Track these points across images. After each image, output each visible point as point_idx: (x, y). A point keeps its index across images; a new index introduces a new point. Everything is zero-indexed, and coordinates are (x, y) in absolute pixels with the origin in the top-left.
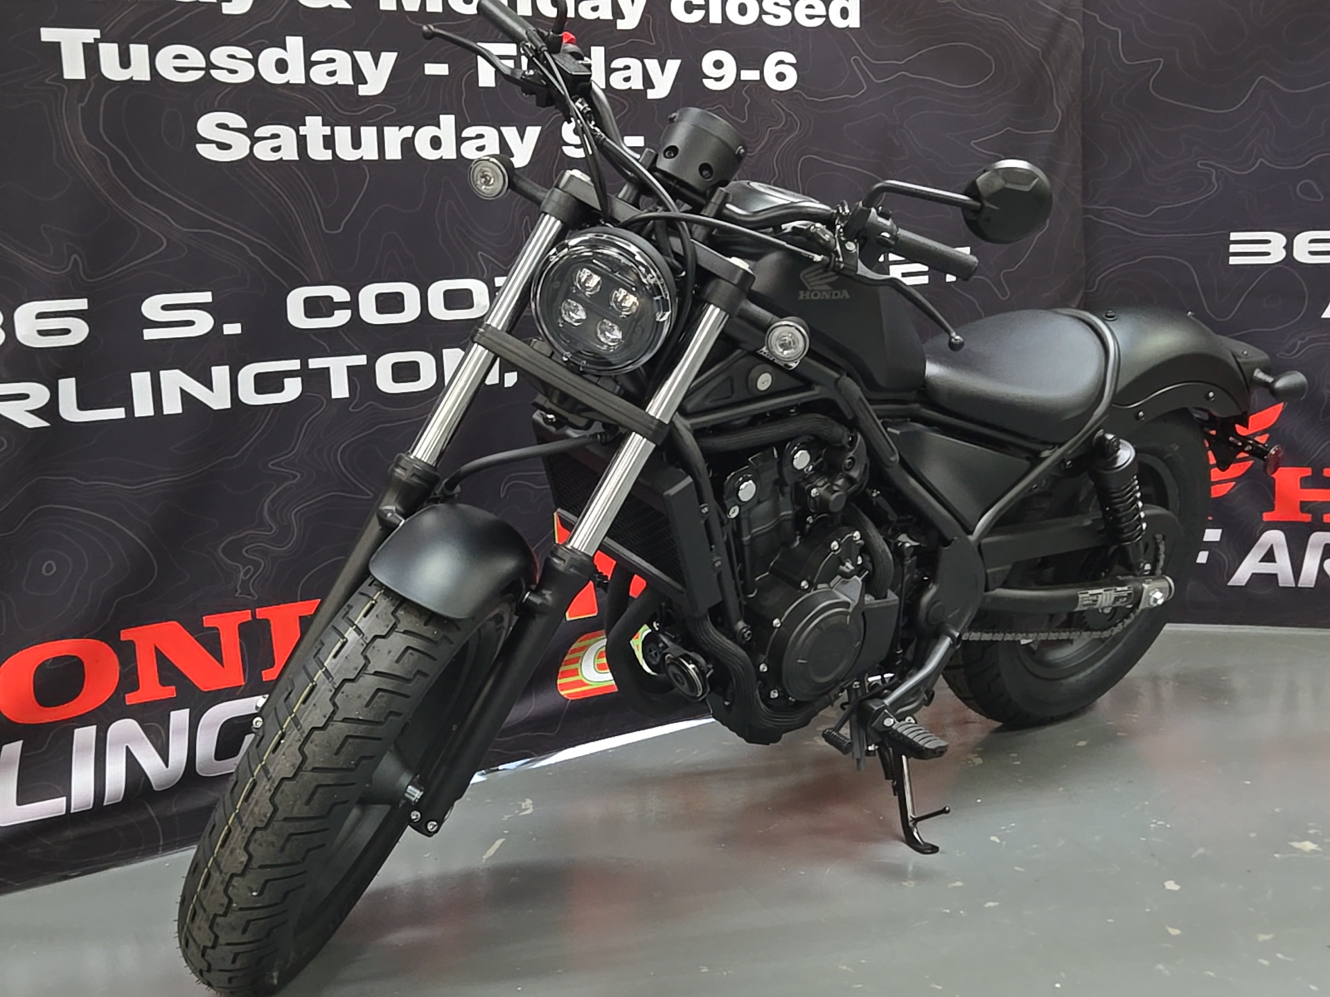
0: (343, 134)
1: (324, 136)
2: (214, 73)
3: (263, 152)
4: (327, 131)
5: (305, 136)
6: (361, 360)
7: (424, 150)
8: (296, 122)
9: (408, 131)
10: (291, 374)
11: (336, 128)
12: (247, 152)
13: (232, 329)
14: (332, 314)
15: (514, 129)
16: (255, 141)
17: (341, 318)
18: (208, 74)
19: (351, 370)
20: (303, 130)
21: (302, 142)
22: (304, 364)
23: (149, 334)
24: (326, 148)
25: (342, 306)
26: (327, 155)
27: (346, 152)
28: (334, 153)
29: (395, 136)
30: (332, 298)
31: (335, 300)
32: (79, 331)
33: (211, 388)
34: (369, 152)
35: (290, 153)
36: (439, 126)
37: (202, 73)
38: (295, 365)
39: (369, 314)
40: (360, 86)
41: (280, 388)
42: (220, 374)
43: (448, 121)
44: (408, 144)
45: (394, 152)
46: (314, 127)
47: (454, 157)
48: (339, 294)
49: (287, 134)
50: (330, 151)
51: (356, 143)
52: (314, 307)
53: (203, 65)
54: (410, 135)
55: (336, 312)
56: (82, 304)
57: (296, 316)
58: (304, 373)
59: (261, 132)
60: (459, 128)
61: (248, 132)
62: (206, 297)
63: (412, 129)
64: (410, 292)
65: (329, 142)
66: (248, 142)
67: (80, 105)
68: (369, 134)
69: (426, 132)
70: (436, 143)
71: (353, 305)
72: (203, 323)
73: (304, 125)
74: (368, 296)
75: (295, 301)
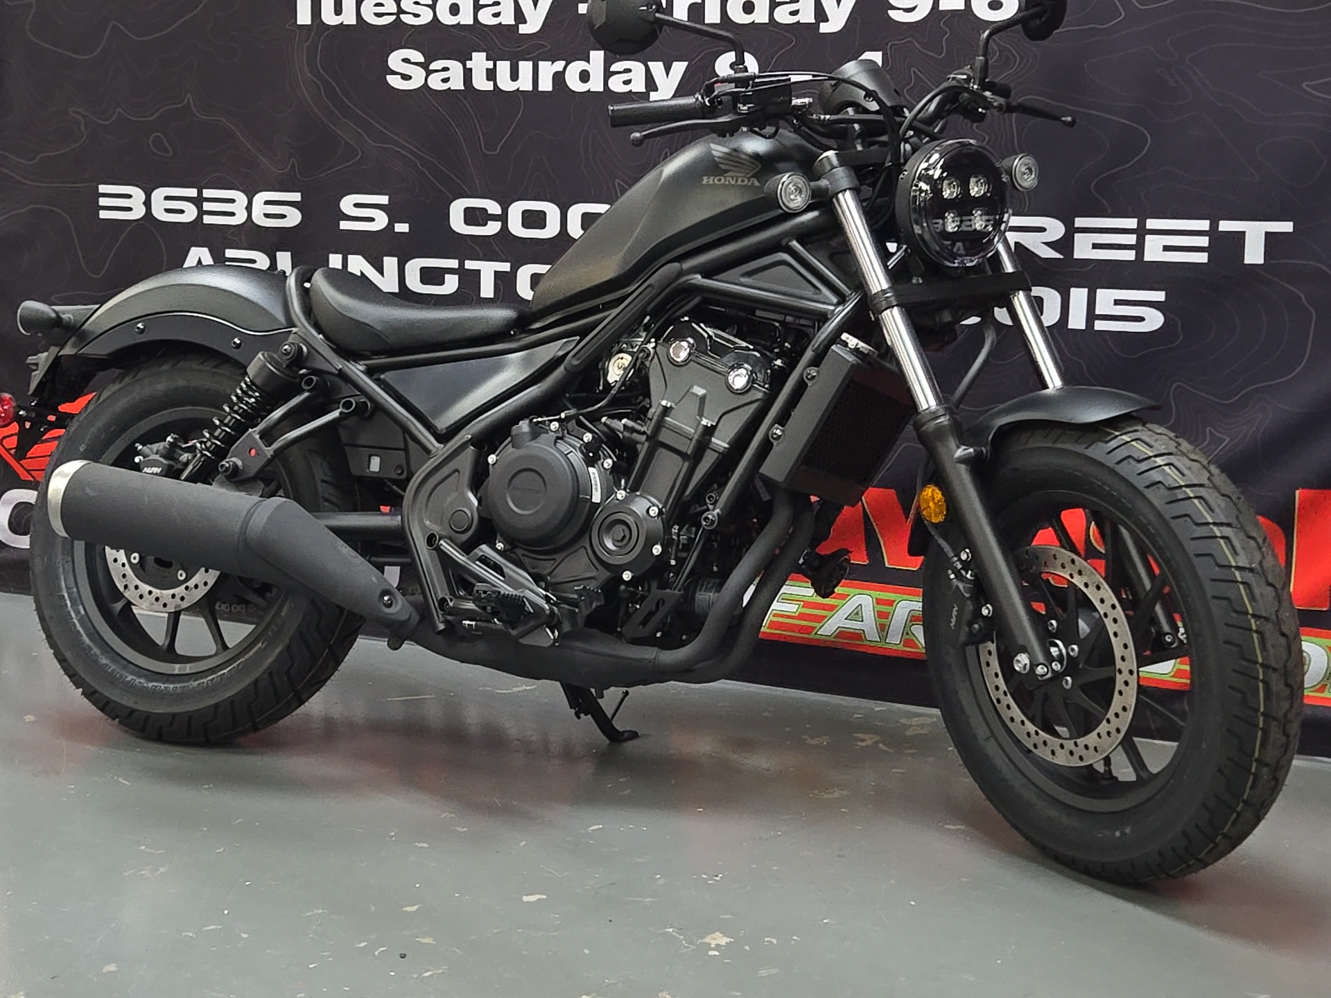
0: (504, 67)
1: (487, 69)
2: (403, 17)
3: (435, 83)
4: (490, 65)
5: (471, 70)
6: (505, 267)
7: (574, 83)
8: (464, 58)
9: (559, 65)
10: (451, 271)
11: (498, 63)
12: (423, 82)
13: (401, 228)
14: (485, 224)
15: (661, 64)
16: (429, 73)
17: (493, 228)
18: (398, 18)
19: (498, 275)
20: (469, 64)
21: (468, 74)
22: (462, 264)
23: (344, 225)
24: (488, 79)
25: (494, 218)
26: (489, 86)
27: (506, 84)
28: (495, 84)
29: (547, 70)
30: (486, 210)
31: (489, 212)
32: (294, 218)
33: (382, 274)
34: (525, 83)
35: (457, 84)
36: (588, 61)
37: (394, 17)
38: (454, 263)
39: (516, 227)
40: (520, 26)
41: (442, 283)
42: (390, 263)
43: (597, 56)
44: (559, 78)
45: (546, 85)
46: (479, 62)
47: (601, 89)
48: (493, 207)
49: (455, 67)
50: (492, 83)
51: (514, 76)
52: (473, 216)
53: (395, 10)
54: (561, 70)
55: (490, 223)
56: (296, 197)
57: (457, 223)
58: (460, 271)
59: (435, 65)
60: (608, 63)
61: (425, 66)
62: (384, 200)
63: (563, 63)
64: (552, 211)
65: (491, 75)
66: (424, 74)
67: (307, 44)
68: (525, 67)
69: (577, 67)
70: (585, 76)
71: (503, 218)
72: (381, 221)
73: (471, 60)
74: (516, 210)
75: (457, 209)
